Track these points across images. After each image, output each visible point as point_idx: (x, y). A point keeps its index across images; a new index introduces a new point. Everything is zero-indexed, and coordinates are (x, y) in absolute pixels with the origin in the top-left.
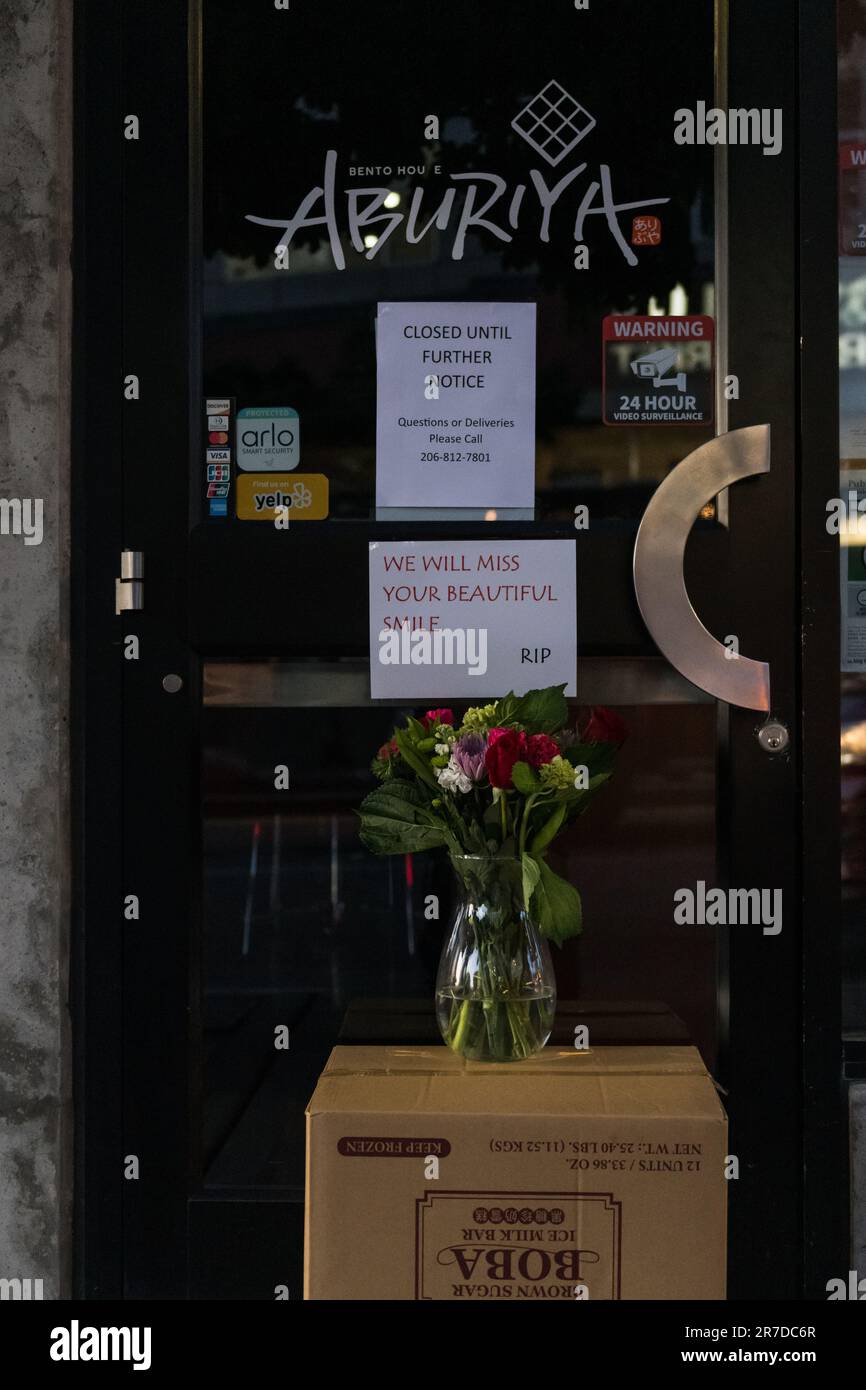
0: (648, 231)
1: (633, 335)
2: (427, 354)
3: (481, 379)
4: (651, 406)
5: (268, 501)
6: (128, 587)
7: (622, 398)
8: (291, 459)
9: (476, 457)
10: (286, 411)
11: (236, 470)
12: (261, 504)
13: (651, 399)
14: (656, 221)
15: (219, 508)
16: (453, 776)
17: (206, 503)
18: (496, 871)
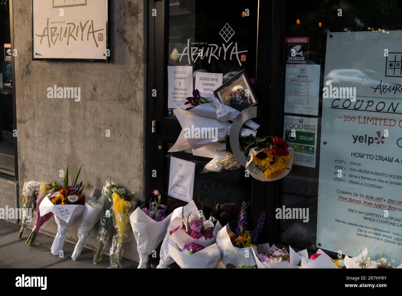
0: (244, 58)
2: (204, 84)
3: (213, 90)
6: (153, 128)
14: (245, 56)
15: (170, 113)
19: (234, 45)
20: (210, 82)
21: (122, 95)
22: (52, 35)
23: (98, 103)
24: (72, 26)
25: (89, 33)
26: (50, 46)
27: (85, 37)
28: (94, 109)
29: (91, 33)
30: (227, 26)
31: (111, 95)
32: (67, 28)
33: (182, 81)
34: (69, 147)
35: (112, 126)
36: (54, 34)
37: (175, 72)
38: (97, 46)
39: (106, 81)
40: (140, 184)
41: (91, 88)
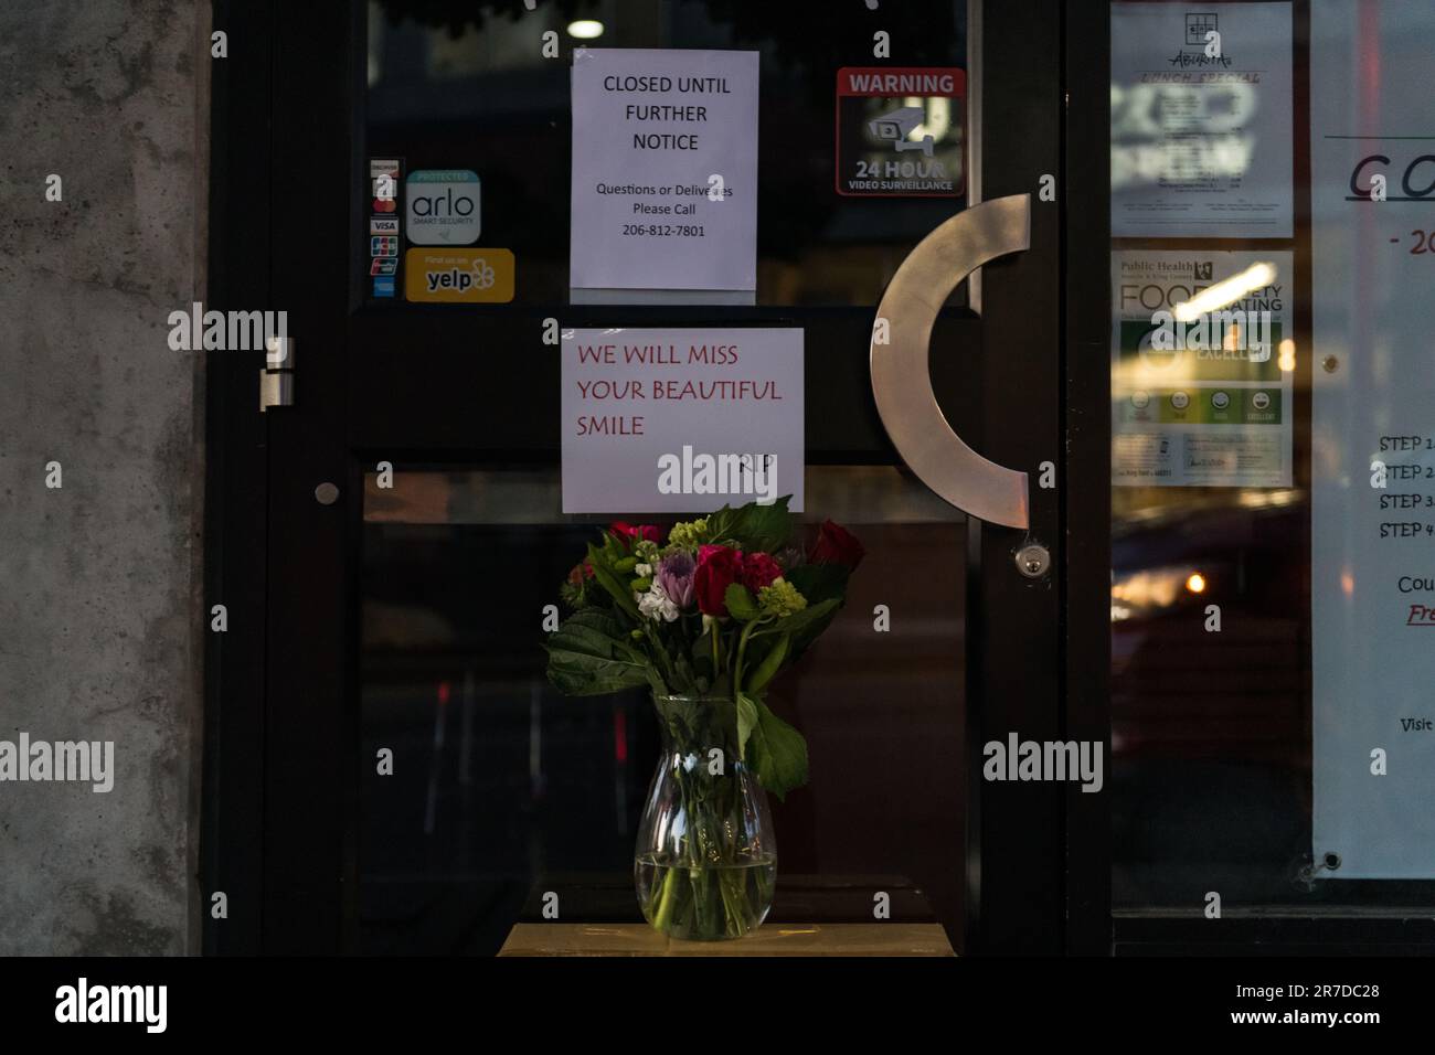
1: (871, 90)
2: (631, 110)
3: (694, 139)
4: (892, 173)
5: (443, 280)
6: (276, 378)
7: (859, 164)
8: (470, 231)
9: (688, 231)
10: (466, 174)
11: (405, 244)
12: (435, 283)
13: (892, 165)
15: (385, 288)
16: (657, 602)
17: (369, 282)
18: (707, 715)
20: (677, 99)
40: (157, 742)
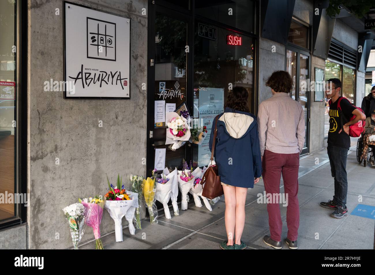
0: (182, 96)
6: (151, 135)
19: (179, 91)
20: (171, 108)
21: (135, 119)
22: (86, 79)
23: (119, 127)
24: (105, 74)
25: (117, 80)
26: (84, 88)
27: (114, 82)
28: (116, 131)
29: (119, 80)
30: (177, 83)
31: (128, 120)
32: (100, 74)
33: (161, 108)
34: (95, 164)
35: (128, 140)
36: (88, 78)
37: (158, 104)
38: (123, 89)
39: (125, 111)
41: (114, 117)
